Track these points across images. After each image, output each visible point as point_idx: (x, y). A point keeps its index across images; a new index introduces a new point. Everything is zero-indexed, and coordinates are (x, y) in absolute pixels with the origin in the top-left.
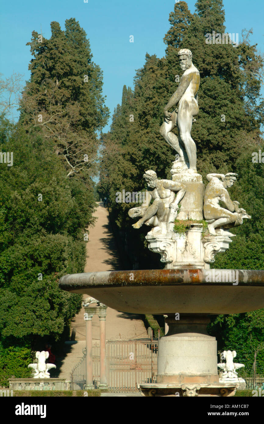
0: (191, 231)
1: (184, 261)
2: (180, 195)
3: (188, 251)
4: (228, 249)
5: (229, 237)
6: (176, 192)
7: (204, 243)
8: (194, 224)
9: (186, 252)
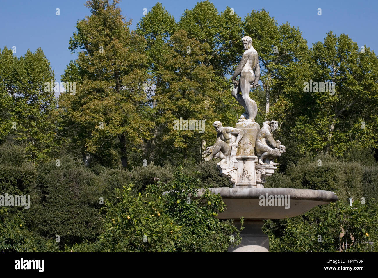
0: (247, 161)
1: (242, 182)
2: (239, 137)
3: (245, 175)
4: (273, 173)
5: (274, 165)
6: (236, 135)
7: (256, 169)
8: (249, 157)
9: (243, 176)
